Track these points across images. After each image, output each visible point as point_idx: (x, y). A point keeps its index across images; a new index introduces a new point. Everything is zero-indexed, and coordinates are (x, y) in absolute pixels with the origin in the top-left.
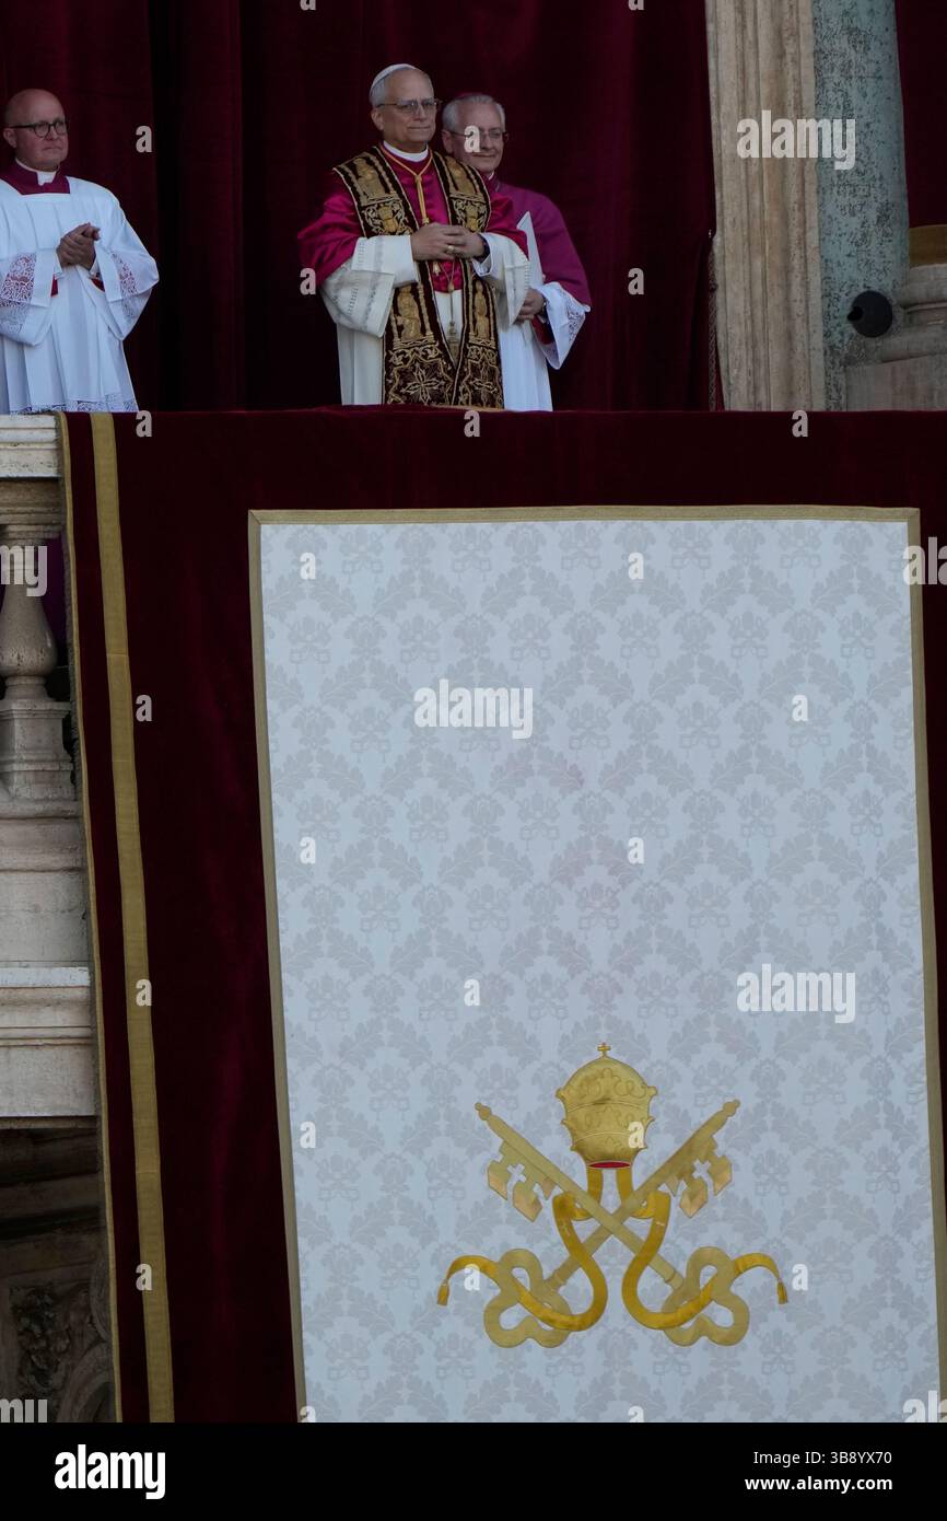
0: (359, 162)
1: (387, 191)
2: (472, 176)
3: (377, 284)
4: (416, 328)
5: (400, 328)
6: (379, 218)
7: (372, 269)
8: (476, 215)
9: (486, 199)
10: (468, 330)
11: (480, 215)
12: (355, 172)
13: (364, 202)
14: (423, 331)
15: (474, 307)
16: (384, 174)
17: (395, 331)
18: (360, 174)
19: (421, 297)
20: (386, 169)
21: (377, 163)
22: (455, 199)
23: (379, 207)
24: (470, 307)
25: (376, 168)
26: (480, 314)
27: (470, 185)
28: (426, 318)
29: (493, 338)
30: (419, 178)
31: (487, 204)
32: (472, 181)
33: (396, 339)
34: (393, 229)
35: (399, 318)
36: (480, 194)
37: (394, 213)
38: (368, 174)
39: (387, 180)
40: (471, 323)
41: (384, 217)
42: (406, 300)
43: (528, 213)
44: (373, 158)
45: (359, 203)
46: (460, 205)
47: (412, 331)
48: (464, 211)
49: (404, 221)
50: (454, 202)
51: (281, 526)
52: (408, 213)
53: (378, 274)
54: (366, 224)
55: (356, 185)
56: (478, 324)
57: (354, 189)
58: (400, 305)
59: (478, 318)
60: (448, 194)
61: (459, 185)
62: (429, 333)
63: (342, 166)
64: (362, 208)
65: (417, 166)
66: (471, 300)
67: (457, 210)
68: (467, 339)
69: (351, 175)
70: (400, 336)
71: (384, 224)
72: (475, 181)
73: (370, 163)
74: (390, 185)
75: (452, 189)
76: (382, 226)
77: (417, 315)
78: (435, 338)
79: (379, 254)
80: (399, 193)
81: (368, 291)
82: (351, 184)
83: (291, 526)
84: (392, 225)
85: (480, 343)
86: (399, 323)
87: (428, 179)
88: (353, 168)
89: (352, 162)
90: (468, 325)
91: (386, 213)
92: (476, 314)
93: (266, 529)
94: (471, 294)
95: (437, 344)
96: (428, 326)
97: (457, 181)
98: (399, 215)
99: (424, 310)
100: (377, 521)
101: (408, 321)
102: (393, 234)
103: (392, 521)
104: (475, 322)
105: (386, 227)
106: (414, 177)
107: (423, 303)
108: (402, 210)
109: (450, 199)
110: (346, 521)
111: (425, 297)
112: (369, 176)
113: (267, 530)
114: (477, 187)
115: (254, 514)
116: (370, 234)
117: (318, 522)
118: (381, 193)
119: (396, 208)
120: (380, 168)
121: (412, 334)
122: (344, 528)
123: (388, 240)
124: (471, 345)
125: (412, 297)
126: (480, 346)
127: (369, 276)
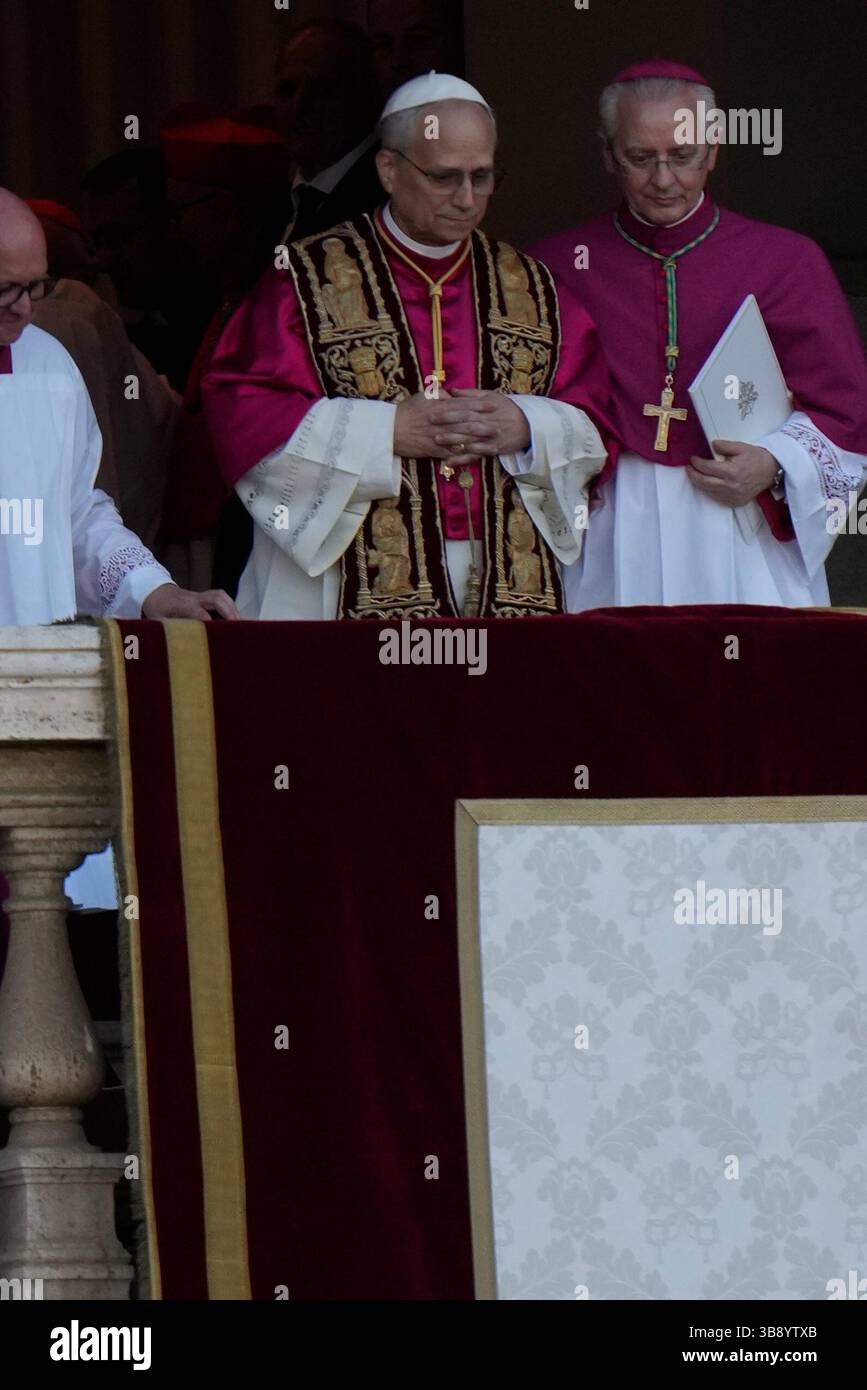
0: (333, 248)
1: (373, 314)
2: (540, 288)
3: (327, 488)
4: (401, 574)
5: (373, 572)
6: (350, 368)
7: (320, 460)
8: (530, 368)
9: (555, 337)
10: (494, 578)
11: (536, 367)
12: (320, 272)
13: (326, 334)
14: (414, 580)
15: (506, 537)
16: (372, 278)
17: (364, 576)
18: (329, 275)
19: (416, 517)
20: (379, 268)
21: (364, 254)
22: (496, 332)
23: (353, 347)
24: (499, 538)
25: (360, 265)
26: (519, 549)
27: (531, 306)
28: (421, 557)
29: (549, 590)
30: (437, 290)
31: (553, 348)
32: (535, 297)
33: (364, 591)
34: (373, 389)
35: (372, 553)
36: (545, 325)
37: (379, 360)
38: (343, 273)
39: (376, 291)
40: (500, 567)
41: (358, 368)
42: (389, 520)
43: (751, 299)
44: (359, 242)
45: (316, 336)
46: (503, 344)
47: (394, 577)
48: (509, 358)
49: (397, 376)
50: (494, 339)
51: (516, 828)
52: (406, 360)
53: (329, 472)
54: (326, 376)
55: (318, 300)
56: (516, 567)
57: (312, 306)
58: (376, 529)
59: (516, 556)
60: (485, 320)
61: (509, 305)
62: (425, 584)
63: (300, 248)
64: (320, 348)
65: (436, 268)
66: (499, 526)
67: (495, 354)
68: (492, 594)
69: (312, 276)
70: (371, 586)
71: (359, 378)
72: (542, 299)
73: (352, 251)
74: (380, 302)
75: (494, 312)
76: (354, 383)
77: (405, 552)
78: (435, 595)
79: (340, 434)
80: (396, 319)
81: (310, 497)
82: (308, 295)
83: (534, 829)
84: (373, 381)
85: (518, 602)
86: (372, 562)
87: (454, 291)
88: (318, 255)
89: (319, 242)
90: (494, 570)
91: (364, 359)
92: (511, 548)
93: (488, 835)
94: (500, 513)
95: (438, 605)
96: (423, 571)
97: (508, 296)
98: (387, 364)
99: (420, 543)
100: (694, 820)
101: (387, 560)
102: (375, 398)
103: (721, 819)
104: (508, 563)
105: (362, 387)
106: (427, 287)
107: (418, 530)
108: (396, 356)
109: (487, 331)
110: (636, 820)
111: (423, 519)
112: (344, 282)
113: (489, 837)
114: (544, 310)
115: (467, 807)
116: (333, 395)
117: (584, 822)
118: (358, 316)
119: (386, 348)
120: (368, 266)
121: (393, 584)
122: (633, 833)
123: (361, 408)
124: (499, 605)
125: (399, 517)
126: (520, 607)
127: (316, 472)
